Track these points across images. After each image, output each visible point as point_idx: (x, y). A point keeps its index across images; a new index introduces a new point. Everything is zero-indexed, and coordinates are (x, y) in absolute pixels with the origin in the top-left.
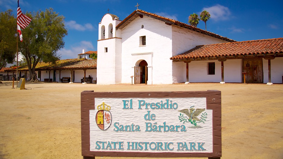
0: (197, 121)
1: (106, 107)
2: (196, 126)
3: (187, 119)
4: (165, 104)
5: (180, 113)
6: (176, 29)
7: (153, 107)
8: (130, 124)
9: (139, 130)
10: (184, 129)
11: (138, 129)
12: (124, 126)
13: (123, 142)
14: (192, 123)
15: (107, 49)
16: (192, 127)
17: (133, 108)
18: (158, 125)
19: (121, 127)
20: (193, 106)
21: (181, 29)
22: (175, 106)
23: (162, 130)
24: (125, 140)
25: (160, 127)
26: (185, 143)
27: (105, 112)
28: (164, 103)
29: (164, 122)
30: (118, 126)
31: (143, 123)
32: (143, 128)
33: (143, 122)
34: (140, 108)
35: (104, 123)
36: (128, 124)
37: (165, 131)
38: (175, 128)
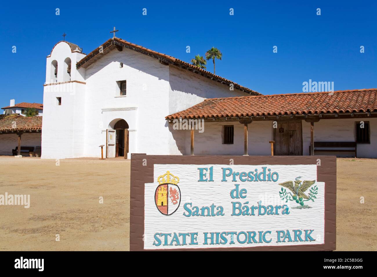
0: (303, 199)
1: (172, 178)
2: (302, 206)
3: (291, 196)
4: (261, 173)
5: (281, 187)
6: (175, 71)
7: (244, 178)
8: (209, 206)
9: (223, 213)
10: (286, 212)
11: (221, 212)
12: (200, 208)
13: (197, 234)
14: (297, 202)
16: (297, 208)
17: (213, 180)
18: (250, 206)
19: (195, 209)
20: (300, 177)
22: (275, 177)
23: (256, 212)
24: (201, 230)
25: (253, 208)
26: (288, 231)
28: (259, 172)
29: (258, 201)
30: (191, 209)
31: (229, 203)
32: (228, 209)
33: (229, 201)
34: (224, 180)
35: (168, 204)
36: (205, 206)
37: (260, 214)
38: (274, 209)
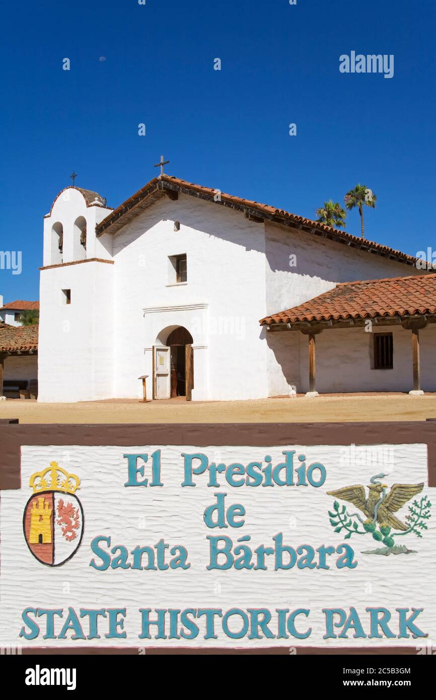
0: (393, 531)
1: (63, 478)
2: (390, 548)
3: (358, 522)
4: (280, 467)
5: (333, 499)
6: (277, 233)
7: (237, 478)
8: (151, 544)
9: (186, 563)
10: (348, 560)
11: (181, 560)
12: (130, 549)
13: (123, 612)
14: (376, 537)
15: (68, 293)
16: (378, 552)
17: (161, 482)
18: (253, 546)
19: (118, 552)
20: (382, 476)
21: (291, 235)
22: (316, 475)
23: (270, 561)
24: (134, 604)
25: (262, 552)
26: (353, 610)
27: (58, 496)
28: (274, 464)
29: (275, 534)
30: (108, 551)
31: (200, 538)
32: (199, 555)
33: (200, 534)
34: (188, 483)
35: (53, 539)
36: (142, 544)
37: (279, 566)
38: (317, 555)
